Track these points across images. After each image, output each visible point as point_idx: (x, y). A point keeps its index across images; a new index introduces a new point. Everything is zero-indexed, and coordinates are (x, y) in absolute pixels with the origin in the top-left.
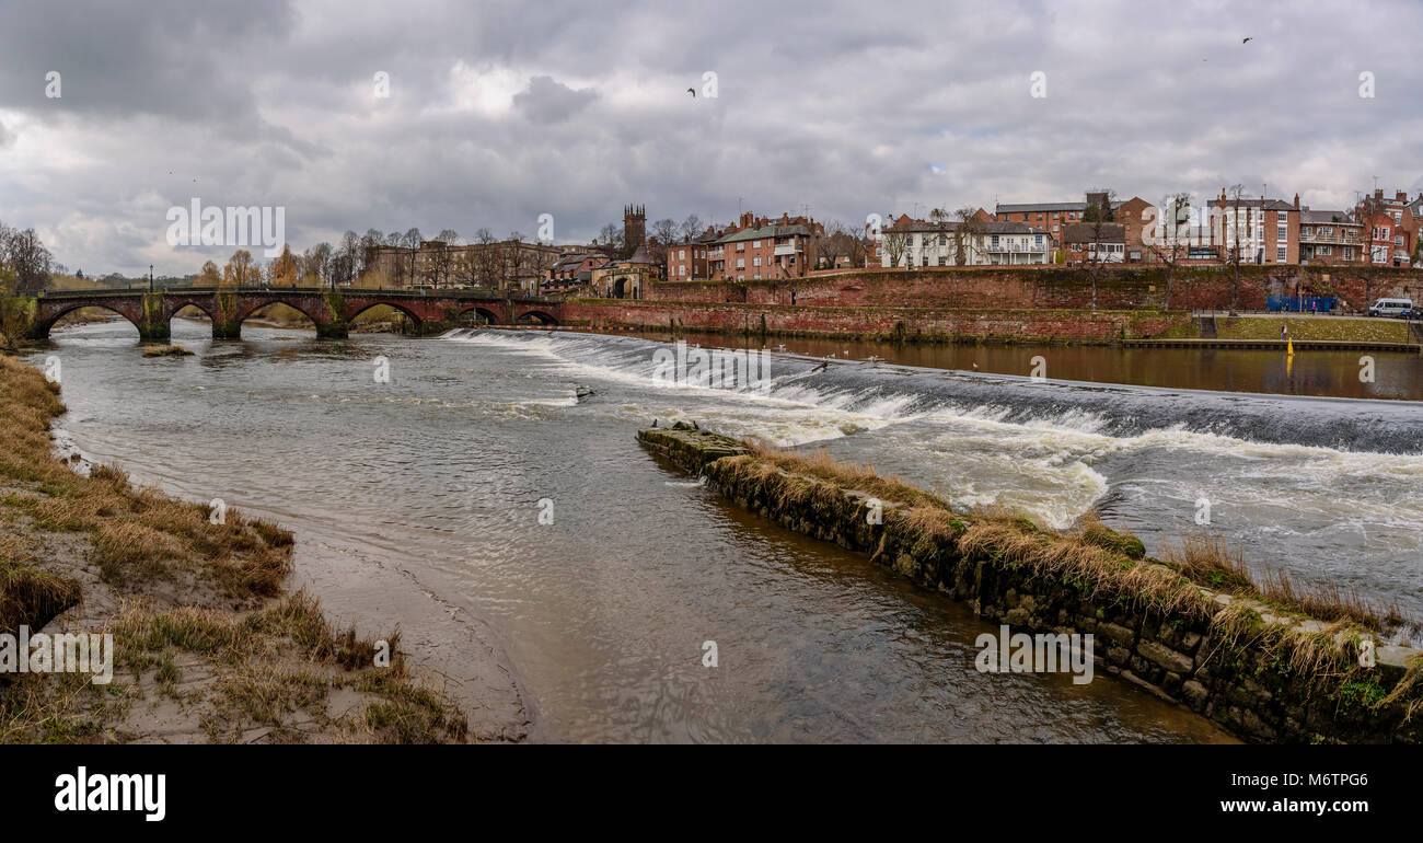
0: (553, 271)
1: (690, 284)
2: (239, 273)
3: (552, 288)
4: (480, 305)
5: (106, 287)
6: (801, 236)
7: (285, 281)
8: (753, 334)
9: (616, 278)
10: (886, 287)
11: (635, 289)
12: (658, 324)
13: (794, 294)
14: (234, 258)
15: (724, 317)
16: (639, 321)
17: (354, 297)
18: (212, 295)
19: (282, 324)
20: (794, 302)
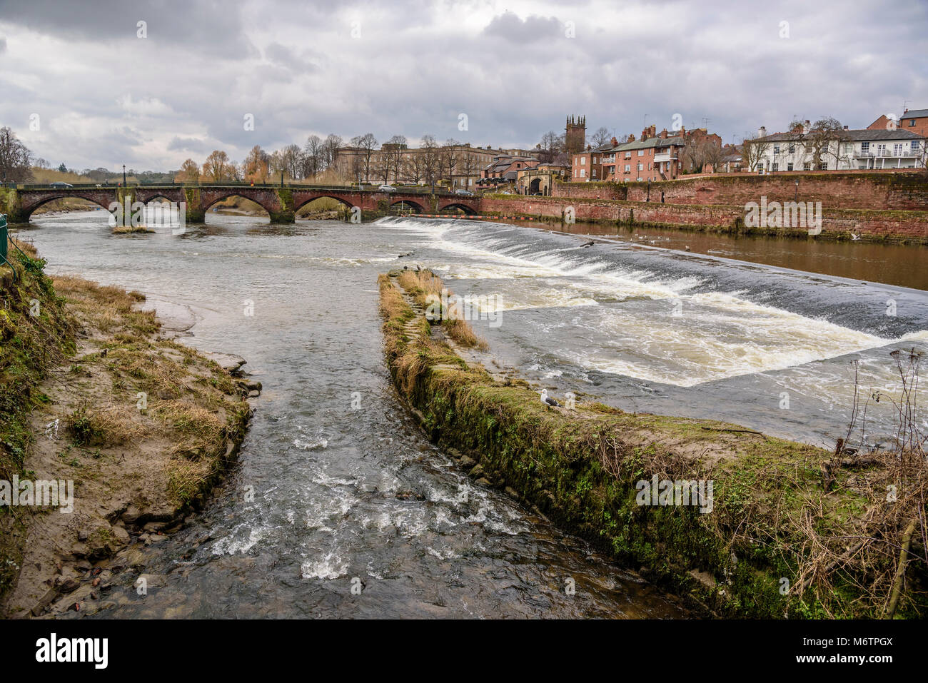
0: (486, 171)
1: (586, 185)
2: (216, 170)
3: (485, 185)
4: (409, 198)
5: (89, 181)
6: (676, 147)
7: (257, 177)
8: (623, 224)
9: (532, 178)
10: (736, 189)
11: (546, 187)
12: (552, 215)
13: (663, 194)
14: (211, 157)
15: (602, 210)
16: (538, 213)
17: (299, 191)
18: (178, 189)
19: (251, 212)
20: (663, 200)
